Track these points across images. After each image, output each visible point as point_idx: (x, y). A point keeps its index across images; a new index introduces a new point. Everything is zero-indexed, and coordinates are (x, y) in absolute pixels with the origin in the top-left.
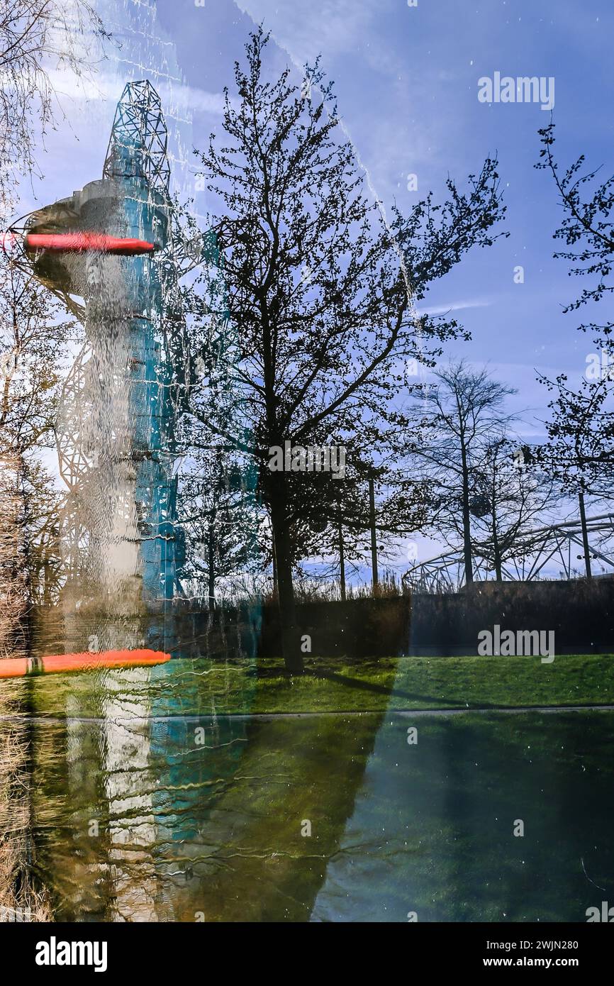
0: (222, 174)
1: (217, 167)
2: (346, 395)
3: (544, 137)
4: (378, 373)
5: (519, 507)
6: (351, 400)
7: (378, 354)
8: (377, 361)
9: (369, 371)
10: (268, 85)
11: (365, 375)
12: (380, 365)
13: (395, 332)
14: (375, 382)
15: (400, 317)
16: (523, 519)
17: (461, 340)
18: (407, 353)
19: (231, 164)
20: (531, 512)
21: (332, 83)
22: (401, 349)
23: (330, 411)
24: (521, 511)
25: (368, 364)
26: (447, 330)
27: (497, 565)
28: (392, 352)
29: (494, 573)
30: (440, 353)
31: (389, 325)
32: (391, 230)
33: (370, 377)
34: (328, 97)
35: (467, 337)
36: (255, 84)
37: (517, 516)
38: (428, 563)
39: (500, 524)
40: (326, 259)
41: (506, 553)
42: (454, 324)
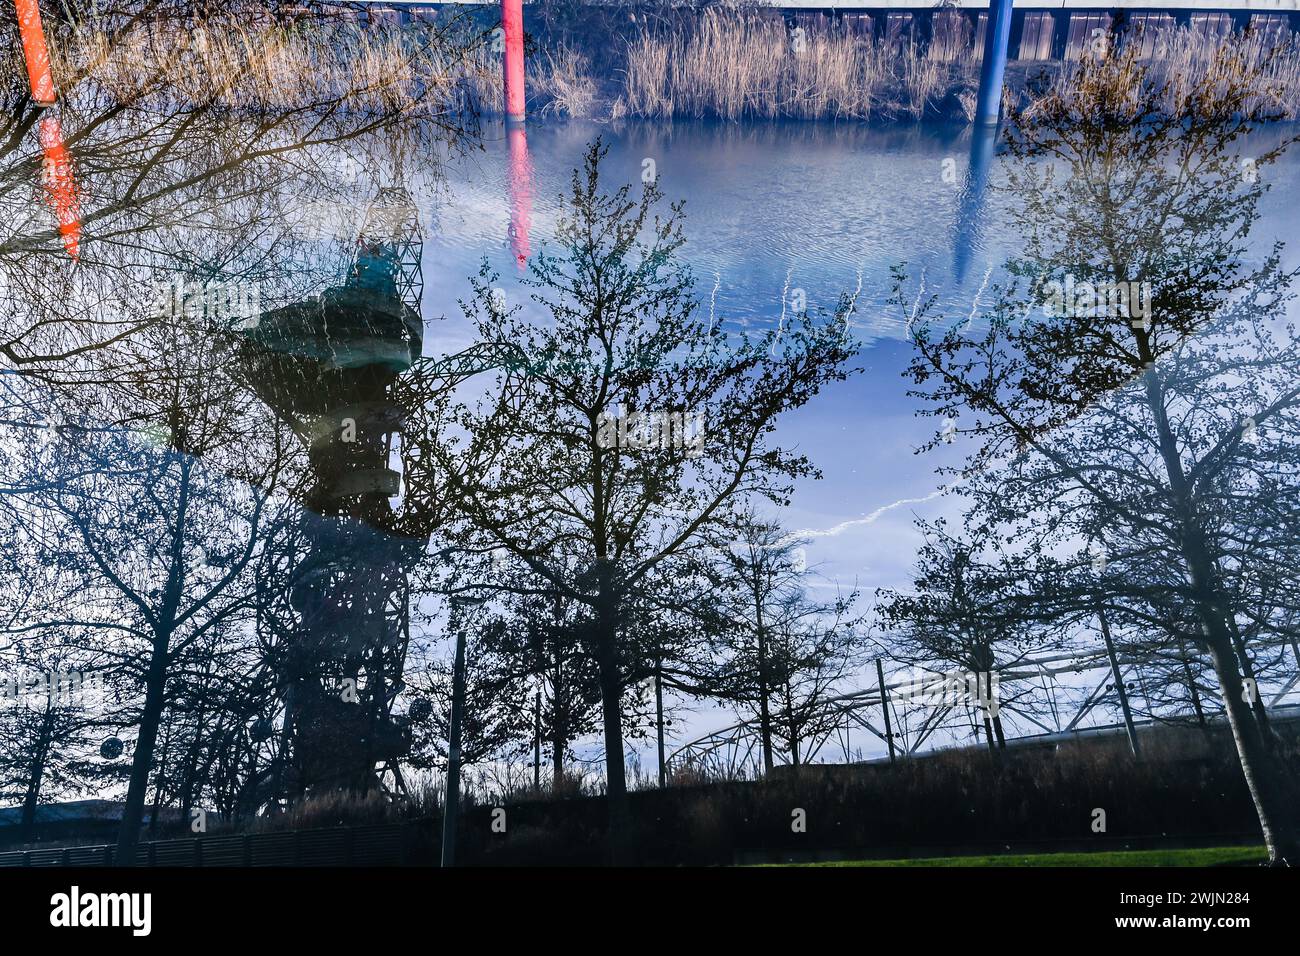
0: (550, 283)
1: (546, 276)
2: (687, 534)
3: (895, 274)
4: (721, 511)
5: (815, 675)
6: (693, 540)
7: (723, 489)
8: (721, 497)
9: (713, 506)
10: (605, 197)
11: (708, 511)
12: (724, 501)
13: (742, 465)
14: (718, 520)
15: (749, 449)
16: (819, 690)
17: (811, 477)
18: (755, 489)
19: (560, 274)
20: (826, 681)
21: (683, 202)
22: (747, 485)
23: (669, 551)
24: (817, 679)
25: (712, 499)
26: (796, 467)
27: (793, 744)
28: (738, 487)
29: (790, 754)
30: (792, 490)
31: (735, 458)
32: (736, 357)
33: (712, 515)
34: (678, 214)
35: (818, 475)
36: (591, 194)
37: (812, 685)
38: (695, 743)
39: (795, 694)
40: (680, 380)
41: (802, 730)
42: (804, 460)
